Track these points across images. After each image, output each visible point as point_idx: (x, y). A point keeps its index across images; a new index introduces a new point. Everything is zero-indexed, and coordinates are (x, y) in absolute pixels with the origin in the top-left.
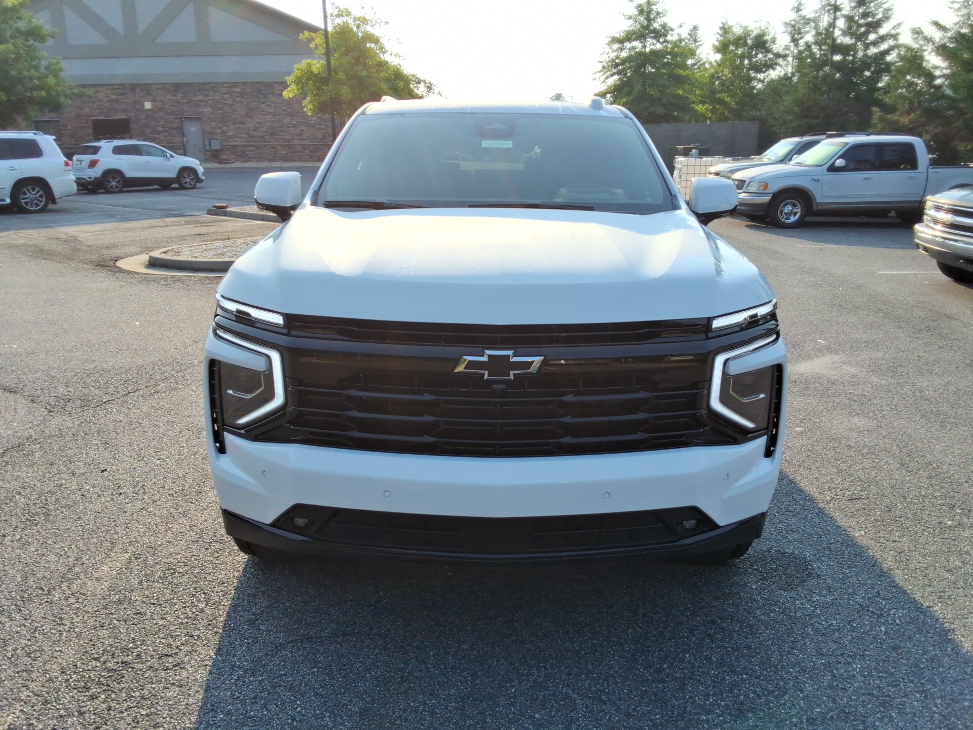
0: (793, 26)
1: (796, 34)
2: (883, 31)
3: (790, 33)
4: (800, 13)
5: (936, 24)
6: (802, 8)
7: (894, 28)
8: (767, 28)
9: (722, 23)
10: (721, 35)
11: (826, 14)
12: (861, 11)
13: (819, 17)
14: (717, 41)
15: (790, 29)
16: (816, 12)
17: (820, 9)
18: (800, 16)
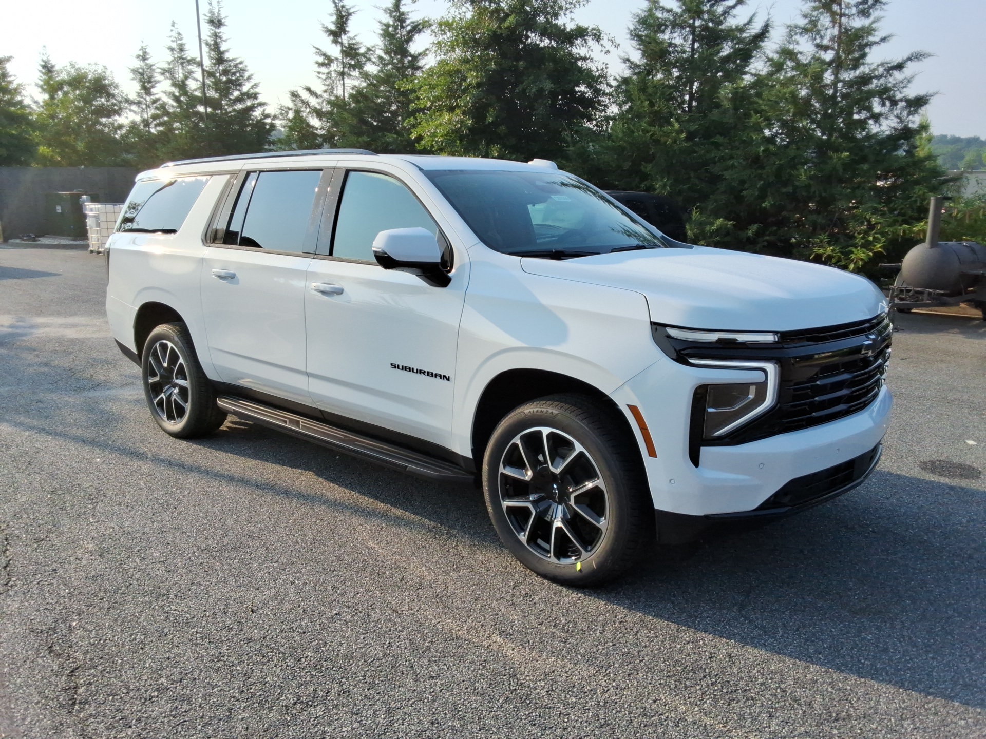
0: (142, 74)
1: (146, 82)
2: (245, 89)
3: (141, 81)
4: (147, 62)
5: (309, 90)
6: (148, 57)
7: (252, 87)
8: (104, 72)
9: (43, 61)
10: (44, 74)
11: (180, 67)
12: (221, 68)
13: (173, 68)
14: (40, 79)
15: (139, 77)
16: (169, 64)
17: (173, 61)
18: (146, 64)
